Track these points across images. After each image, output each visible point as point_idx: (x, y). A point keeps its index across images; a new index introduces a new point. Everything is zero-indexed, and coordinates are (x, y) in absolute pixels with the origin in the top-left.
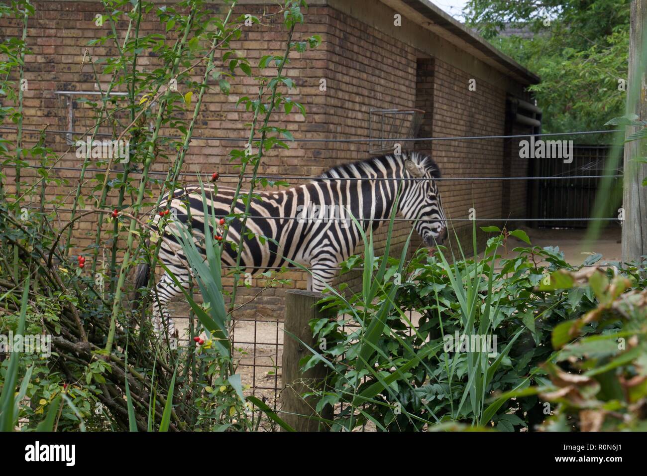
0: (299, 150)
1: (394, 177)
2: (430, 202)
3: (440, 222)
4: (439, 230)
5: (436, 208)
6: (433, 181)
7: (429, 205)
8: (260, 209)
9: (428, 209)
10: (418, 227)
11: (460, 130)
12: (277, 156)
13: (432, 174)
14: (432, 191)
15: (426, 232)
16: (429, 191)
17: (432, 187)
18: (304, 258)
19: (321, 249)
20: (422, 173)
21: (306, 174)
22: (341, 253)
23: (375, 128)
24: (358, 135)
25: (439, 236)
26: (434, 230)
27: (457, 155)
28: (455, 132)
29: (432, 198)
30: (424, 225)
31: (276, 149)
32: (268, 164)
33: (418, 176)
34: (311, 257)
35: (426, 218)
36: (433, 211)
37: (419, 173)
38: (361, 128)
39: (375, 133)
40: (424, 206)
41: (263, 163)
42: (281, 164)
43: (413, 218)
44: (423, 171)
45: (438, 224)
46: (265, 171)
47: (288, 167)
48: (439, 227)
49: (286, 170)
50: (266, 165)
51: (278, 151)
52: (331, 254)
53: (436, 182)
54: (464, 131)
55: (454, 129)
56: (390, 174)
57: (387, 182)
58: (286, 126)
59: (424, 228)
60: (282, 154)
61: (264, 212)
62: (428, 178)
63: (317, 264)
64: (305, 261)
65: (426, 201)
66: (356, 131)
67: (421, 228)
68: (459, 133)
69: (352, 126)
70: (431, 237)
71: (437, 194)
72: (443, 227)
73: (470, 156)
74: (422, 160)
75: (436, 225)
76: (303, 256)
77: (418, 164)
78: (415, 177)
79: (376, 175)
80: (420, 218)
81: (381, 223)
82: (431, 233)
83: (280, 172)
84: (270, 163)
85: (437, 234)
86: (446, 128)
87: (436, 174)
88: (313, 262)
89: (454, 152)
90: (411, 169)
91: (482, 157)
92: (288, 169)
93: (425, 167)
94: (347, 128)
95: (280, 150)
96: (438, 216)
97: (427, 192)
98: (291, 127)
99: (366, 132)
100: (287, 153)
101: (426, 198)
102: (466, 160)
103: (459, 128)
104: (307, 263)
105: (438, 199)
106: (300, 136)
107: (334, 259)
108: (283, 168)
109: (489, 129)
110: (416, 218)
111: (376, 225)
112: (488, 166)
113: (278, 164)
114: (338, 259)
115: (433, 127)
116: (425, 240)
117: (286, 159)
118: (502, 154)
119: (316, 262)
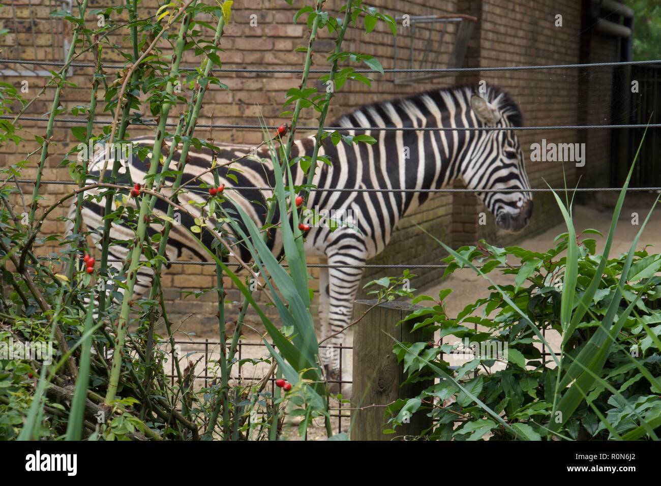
0: (294, 80)
1: (454, 126)
2: (507, 161)
3: (522, 192)
4: (520, 204)
5: (516, 171)
6: (512, 131)
7: (506, 166)
8: (249, 173)
9: (504, 173)
10: (488, 199)
11: (519, 46)
12: (260, 90)
13: (510, 118)
14: (510, 145)
15: (500, 208)
16: (506, 145)
17: (510, 139)
18: (317, 245)
19: (343, 232)
20: (495, 117)
21: (305, 116)
22: (373, 236)
23: (402, 44)
24: (378, 57)
25: (520, 213)
26: (513, 204)
27: (514, 83)
28: (512, 49)
29: (510, 155)
30: (497, 196)
31: (259, 80)
32: (247, 101)
33: (488, 121)
34: (327, 244)
35: (500, 186)
36: (512, 176)
37: (492, 116)
38: (383, 44)
39: (403, 53)
40: (497, 169)
41: (240, 100)
42: (267, 102)
43: (479, 188)
44: (498, 115)
45: (520, 195)
46: (243, 113)
47: (277, 107)
48: (520, 199)
49: (274, 111)
50: (244, 103)
51: (262, 82)
52: (358, 239)
53: (516, 132)
54: (524, 46)
55: (511, 44)
56: (446, 119)
57: (442, 133)
58: (274, 44)
59: (497, 201)
60: (268, 87)
61: (254, 177)
62: (504, 127)
63: (337, 254)
64: (318, 249)
65: (501, 160)
66: (375, 50)
67: (492, 201)
68: (517, 49)
69: (369, 43)
70: (508, 214)
71: (517, 149)
72: (525, 200)
73: (532, 84)
74: (495, 97)
75: (515, 196)
76: (315, 242)
77: (490, 102)
78: (485, 124)
79: (424, 121)
80: (491, 188)
81: (431, 194)
82: (507, 209)
83: (266, 114)
84: (251, 101)
85: (517, 211)
86: (499, 42)
87: (515, 120)
88: (330, 251)
89: (511, 78)
90: (480, 109)
91: (549, 85)
92: (278, 110)
93: (500, 109)
94: (363, 45)
95: (265, 80)
96: (518, 184)
97: (503, 146)
98: (281, 45)
99: (389, 51)
100: (275, 85)
101: (501, 156)
102: (527, 91)
103: (517, 41)
104: (321, 253)
105: (519, 157)
106: (296, 58)
107: (362, 247)
108: (270, 107)
109: (558, 42)
110: (484, 187)
111: (423, 197)
112: (558, 99)
113: (263, 102)
114: (367, 246)
115: (482, 41)
116: (498, 219)
117: (274, 94)
118: (576, 79)
119: (336, 251)
